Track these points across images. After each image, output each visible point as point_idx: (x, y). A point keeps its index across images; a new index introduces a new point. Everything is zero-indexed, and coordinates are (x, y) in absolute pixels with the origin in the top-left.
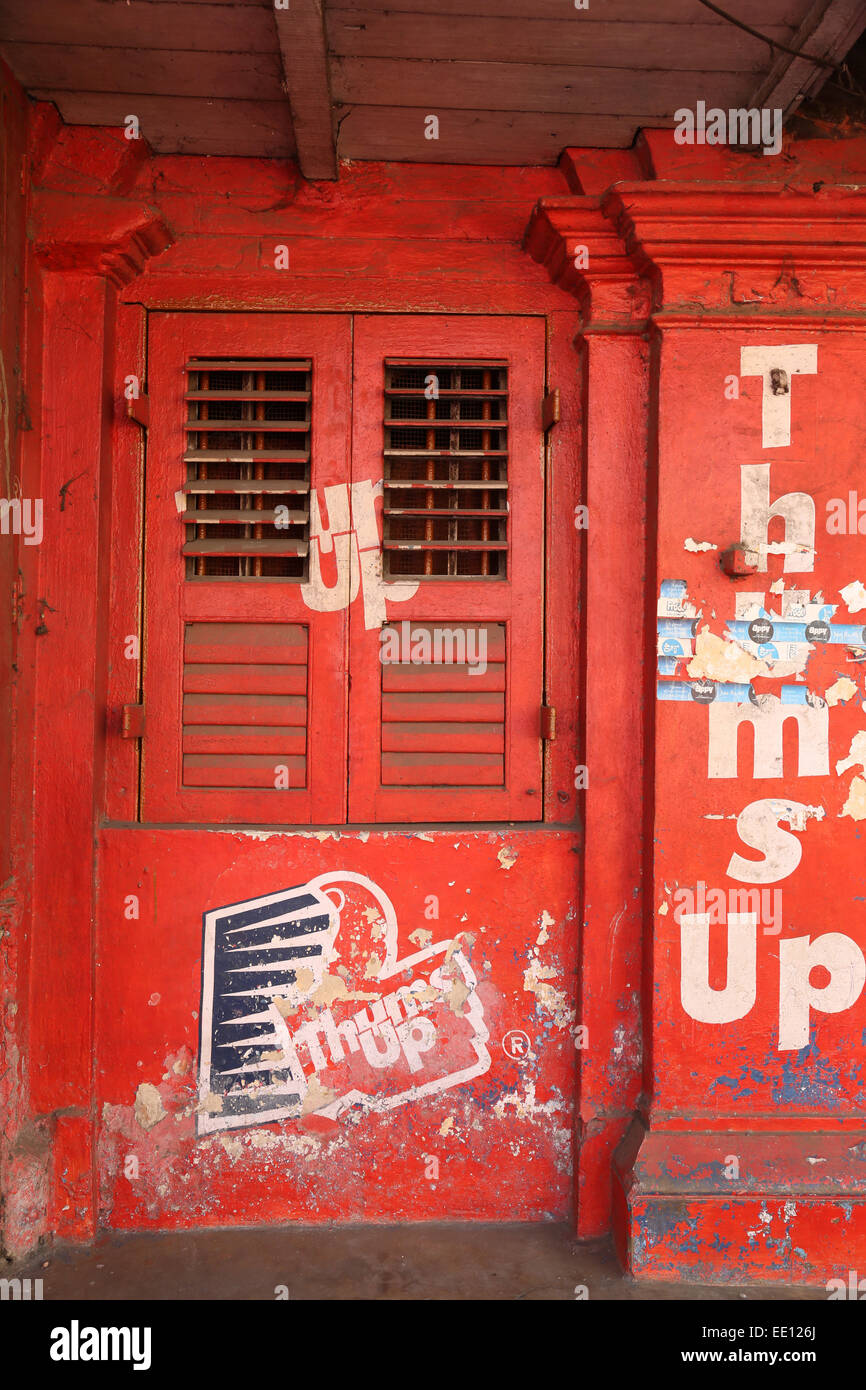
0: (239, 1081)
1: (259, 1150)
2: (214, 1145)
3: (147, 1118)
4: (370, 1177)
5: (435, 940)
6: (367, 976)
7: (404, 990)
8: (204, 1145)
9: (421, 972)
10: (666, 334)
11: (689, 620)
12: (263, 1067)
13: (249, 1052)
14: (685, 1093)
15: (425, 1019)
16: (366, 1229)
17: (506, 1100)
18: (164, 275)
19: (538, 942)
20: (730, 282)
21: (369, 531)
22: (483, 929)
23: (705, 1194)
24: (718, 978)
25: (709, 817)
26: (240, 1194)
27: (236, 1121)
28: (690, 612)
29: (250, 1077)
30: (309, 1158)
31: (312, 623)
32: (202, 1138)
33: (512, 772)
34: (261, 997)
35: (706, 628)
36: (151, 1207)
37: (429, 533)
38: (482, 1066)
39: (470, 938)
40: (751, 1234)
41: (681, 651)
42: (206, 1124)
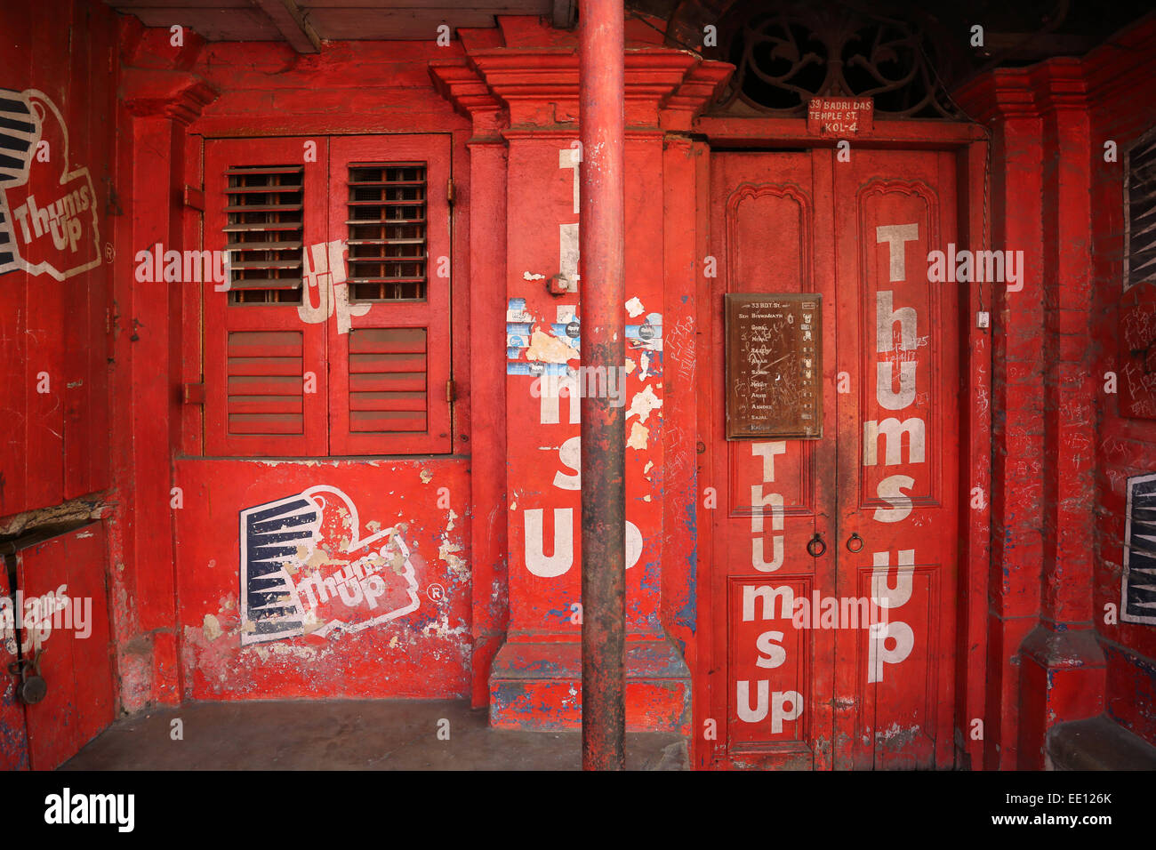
0: (265, 613)
1: (279, 655)
2: (251, 652)
3: (211, 635)
4: (348, 672)
5: (382, 528)
6: (341, 550)
7: (364, 559)
8: (246, 652)
9: (374, 547)
10: (512, 142)
11: (527, 324)
12: (279, 605)
13: (270, 596)
14: (529, 620)
15: (378, 577)
16: (346, 702)
17: (430, 626)
18: (215, 116)
19: (448, 529)
20: (553, 109)
21: (340, 272)
22: (412, 521)
23: (535, 679)
24: (549, 549)
25: (542, 448)
26: (269, 681)
27: (264, 637)
28: (528, 319)
29: (271, 611)
30: (310, 660)
31: (304, 330)
32: (244, 647)
33: (432, 423)
34: (276, 563)
35: (538, 329)
36: (216, 687)
37: (383, 272)
38: (415, 605)
39: (405, 527)
40: (564, 702)
41: (522, 343)
42: (246, 639)
